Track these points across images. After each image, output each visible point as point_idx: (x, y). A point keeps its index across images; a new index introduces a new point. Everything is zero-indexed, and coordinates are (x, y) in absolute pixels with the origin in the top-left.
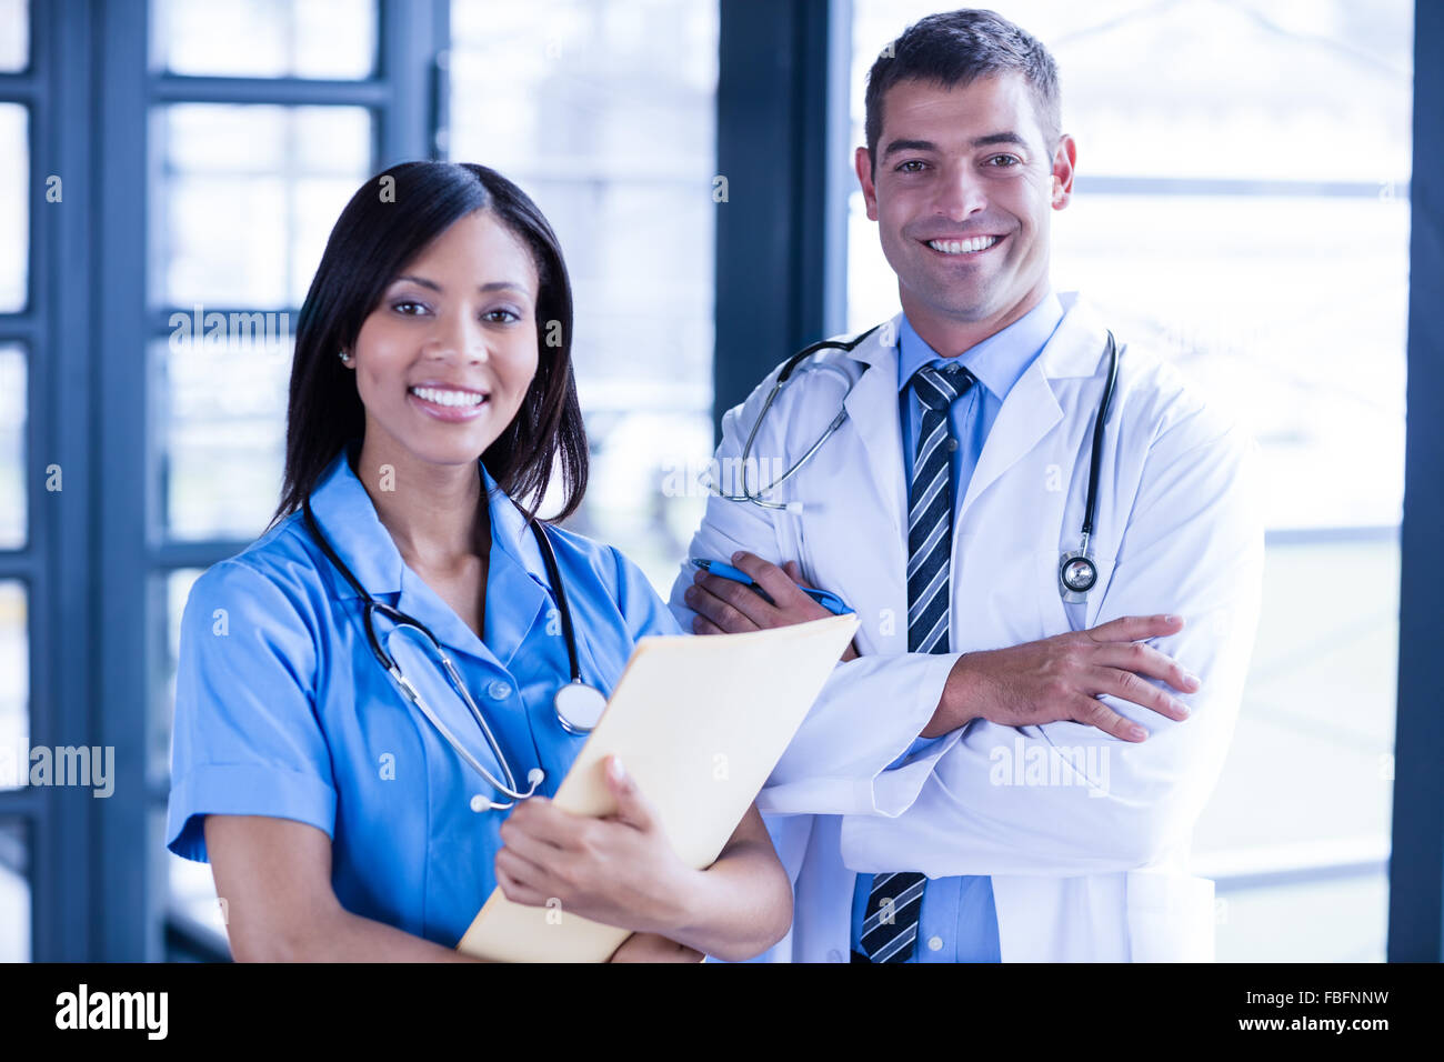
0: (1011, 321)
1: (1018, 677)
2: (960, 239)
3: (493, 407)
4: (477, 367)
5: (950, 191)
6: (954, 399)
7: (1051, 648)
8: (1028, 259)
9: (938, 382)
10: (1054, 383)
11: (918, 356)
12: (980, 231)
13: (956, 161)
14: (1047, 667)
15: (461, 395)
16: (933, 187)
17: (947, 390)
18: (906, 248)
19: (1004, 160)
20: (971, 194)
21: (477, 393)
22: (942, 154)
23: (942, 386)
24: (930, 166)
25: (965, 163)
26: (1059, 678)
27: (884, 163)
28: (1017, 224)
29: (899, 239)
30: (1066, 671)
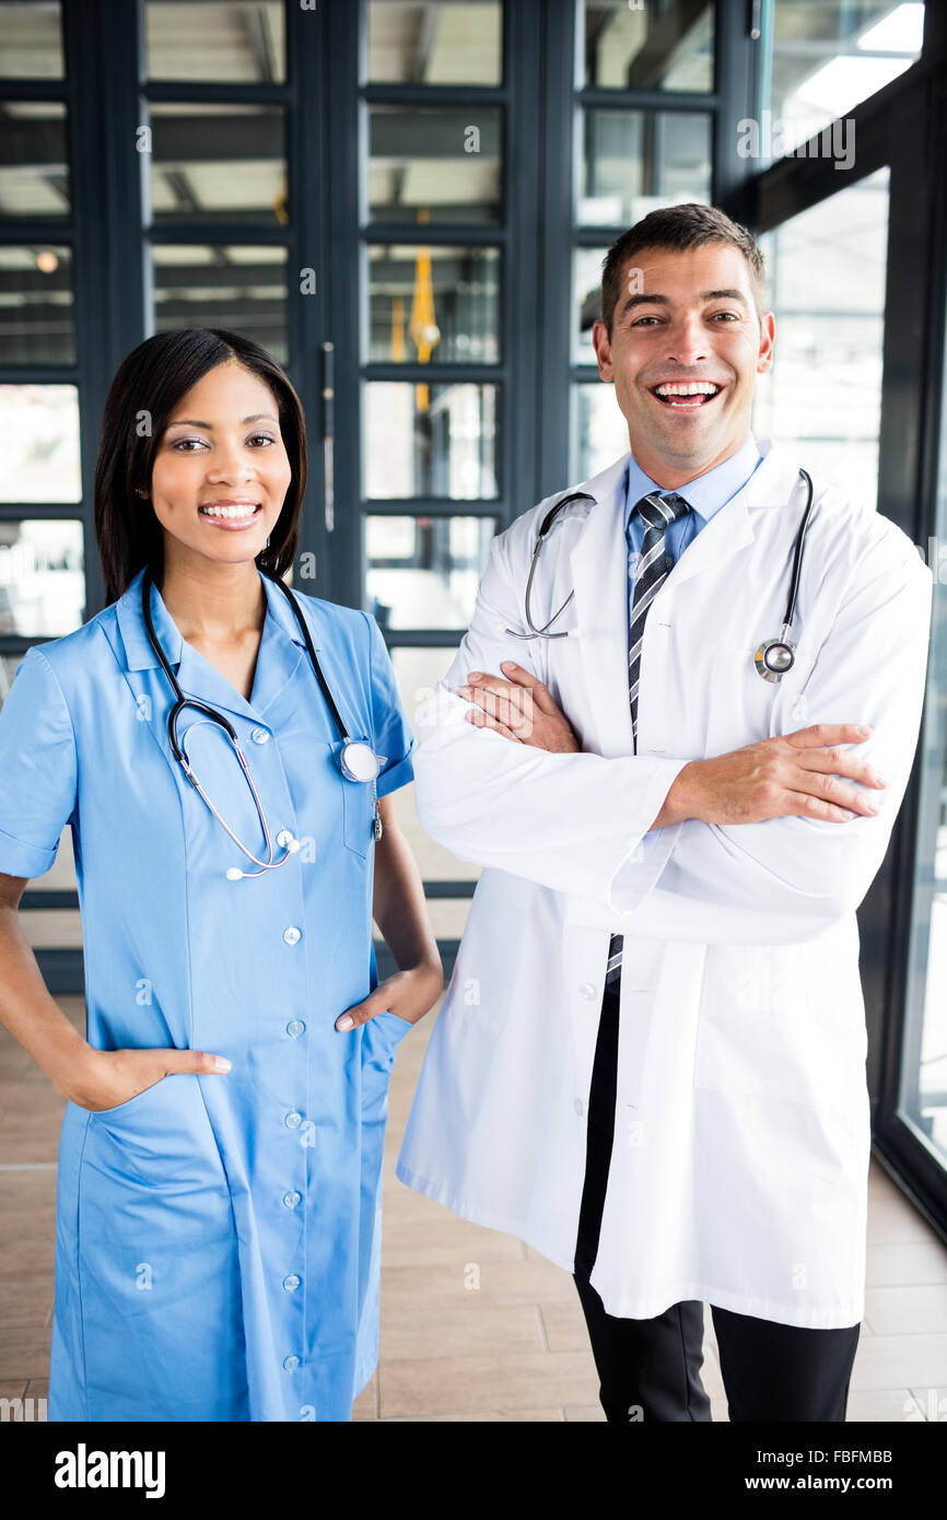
0: (720, 462)
1: (730, 785)
2: (687, 382)
3: (265, 513)
4: (251, 484)
5: (681, 343)
6: (673, 522)
7: (756, 756)
8: (739, 407)
9: (660, 506)
10: (751, 510)
11: (642, 488)
12: (704, 377)
13: (685, 314)
14: (756, 772)
15: (240, 507)
16: (666, 337)
17: (668, 514)
18: (636, 395)
19: (724, 317)
20: (699, 341)
21: (252, 504)
22: (675, 309)
23: (664, 508)
24: (665, 321)
25: (694, 317)
26: (767, 783)
27: (621, 322)
28: (732, 376)
29: (632, 386)
30: (774, 776)
